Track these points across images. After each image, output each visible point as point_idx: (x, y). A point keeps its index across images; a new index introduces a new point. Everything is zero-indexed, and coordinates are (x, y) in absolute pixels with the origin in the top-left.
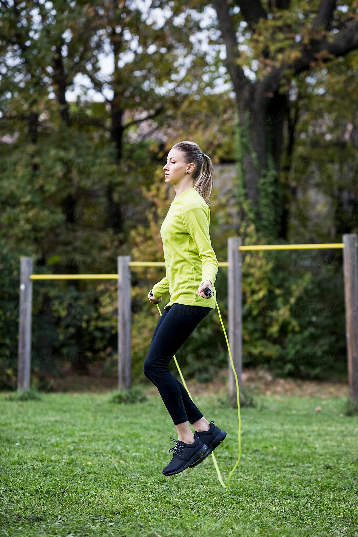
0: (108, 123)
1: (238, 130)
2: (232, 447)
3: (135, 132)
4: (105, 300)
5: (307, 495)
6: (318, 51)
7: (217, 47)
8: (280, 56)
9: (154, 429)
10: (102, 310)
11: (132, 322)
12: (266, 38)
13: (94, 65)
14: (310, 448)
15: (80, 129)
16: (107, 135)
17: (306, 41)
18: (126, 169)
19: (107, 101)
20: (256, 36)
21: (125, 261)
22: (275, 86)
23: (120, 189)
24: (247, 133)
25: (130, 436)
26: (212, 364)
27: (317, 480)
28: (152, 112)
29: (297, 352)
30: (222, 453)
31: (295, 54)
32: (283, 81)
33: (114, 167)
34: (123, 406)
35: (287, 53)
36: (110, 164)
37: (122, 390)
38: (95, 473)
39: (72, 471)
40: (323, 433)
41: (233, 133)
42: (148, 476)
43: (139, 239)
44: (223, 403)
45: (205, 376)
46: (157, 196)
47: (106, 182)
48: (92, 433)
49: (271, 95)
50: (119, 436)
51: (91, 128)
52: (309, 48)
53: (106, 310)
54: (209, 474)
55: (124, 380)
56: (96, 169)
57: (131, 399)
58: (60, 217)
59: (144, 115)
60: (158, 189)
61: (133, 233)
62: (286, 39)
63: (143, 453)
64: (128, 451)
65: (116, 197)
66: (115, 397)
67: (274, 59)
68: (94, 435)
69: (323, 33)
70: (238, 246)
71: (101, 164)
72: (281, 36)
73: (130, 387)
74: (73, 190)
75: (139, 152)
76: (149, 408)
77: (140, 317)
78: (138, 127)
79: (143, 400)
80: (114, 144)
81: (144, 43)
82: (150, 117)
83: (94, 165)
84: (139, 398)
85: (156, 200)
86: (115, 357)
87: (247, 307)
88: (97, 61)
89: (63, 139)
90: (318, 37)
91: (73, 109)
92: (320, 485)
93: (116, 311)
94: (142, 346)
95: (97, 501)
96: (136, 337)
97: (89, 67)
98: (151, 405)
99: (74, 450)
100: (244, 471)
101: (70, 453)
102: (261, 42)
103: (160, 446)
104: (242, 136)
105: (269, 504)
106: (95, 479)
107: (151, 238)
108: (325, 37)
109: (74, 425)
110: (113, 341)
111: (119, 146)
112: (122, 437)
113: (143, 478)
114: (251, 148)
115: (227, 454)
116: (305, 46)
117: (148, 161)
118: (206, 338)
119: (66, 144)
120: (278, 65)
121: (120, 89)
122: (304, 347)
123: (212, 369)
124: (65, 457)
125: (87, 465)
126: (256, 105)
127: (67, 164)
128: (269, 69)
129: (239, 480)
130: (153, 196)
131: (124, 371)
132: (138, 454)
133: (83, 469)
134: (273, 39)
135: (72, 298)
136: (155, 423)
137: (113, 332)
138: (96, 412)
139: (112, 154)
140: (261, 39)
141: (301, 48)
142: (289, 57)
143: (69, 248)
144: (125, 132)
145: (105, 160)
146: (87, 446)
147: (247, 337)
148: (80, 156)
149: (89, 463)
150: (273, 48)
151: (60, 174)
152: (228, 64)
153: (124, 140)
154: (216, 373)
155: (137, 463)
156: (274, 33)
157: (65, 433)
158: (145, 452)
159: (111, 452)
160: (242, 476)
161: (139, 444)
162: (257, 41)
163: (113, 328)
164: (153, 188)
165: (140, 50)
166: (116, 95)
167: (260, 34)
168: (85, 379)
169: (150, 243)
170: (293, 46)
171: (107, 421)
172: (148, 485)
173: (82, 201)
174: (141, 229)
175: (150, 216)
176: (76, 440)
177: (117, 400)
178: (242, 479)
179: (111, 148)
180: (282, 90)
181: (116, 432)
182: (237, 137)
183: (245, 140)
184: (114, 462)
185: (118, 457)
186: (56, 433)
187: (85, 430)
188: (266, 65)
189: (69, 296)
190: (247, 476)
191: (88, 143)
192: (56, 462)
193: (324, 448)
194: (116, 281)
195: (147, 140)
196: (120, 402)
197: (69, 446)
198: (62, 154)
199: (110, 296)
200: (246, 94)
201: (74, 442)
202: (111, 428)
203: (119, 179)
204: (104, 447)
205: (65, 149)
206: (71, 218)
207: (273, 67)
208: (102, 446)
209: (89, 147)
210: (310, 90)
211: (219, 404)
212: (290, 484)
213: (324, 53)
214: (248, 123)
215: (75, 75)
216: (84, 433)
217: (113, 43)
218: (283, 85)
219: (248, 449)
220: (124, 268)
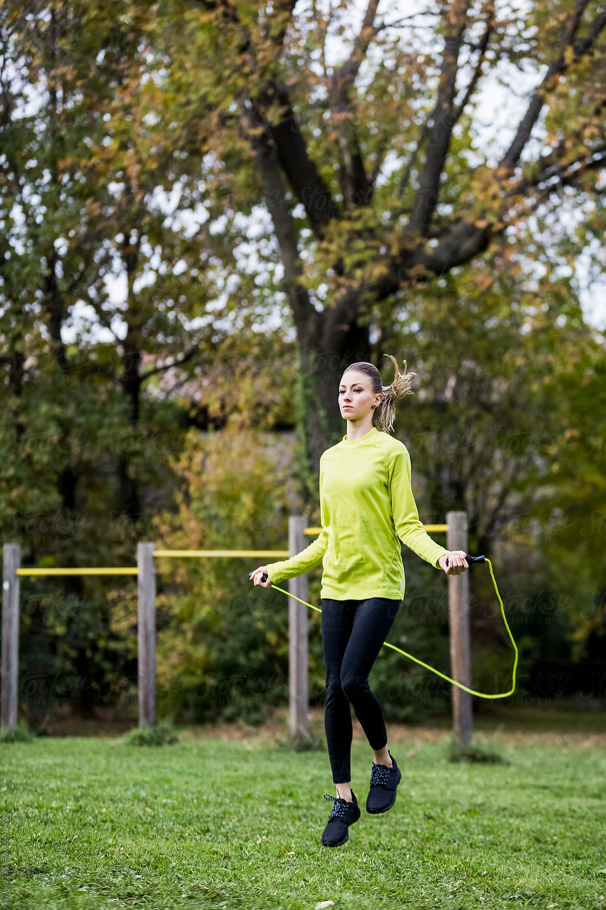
0: (120, 371)
1: (300, 378)
2: (298, 794)
3: (156, 386)
4: (118, 612)
5: (403, 848)
6: (411, 266)
7: (271, 266)
8: (359, 273)
9: (190, 774)
10: (114, 627)
11: (158, 642)
12: (339, 247)
13: (99, 289)
14: (404, 796)
15: (82, 378)
16: (119, 389)
17: (395, 251)
18: (145, 433)
19: (118, 340)
20: (325, 245)
21: (147, 550)
22: (351, 314)
23: (137, 460)
24: (311, 382)
25: (158, 781)
26: (264, 700)
27: (416, 832)
28: (180, 356)
29: (382, 685)
30: (284, 800)
31: (379, 270)
32: (363, 309)
33: (130, 430)
34: (145, 749)
35: (368, 267)
36: (123, 425)
37: (144, 728)
38: (112, 821)
39: (81, 820)
40: (420, 780)
41: (294, 382)
42: (184, 825)
43: (164, 529)
44: (282, 745)
45: (255, 716)
46: (189, 468)
47: (118, 450)
48: (105, 777)
49: (345, 327)
50: (143, 780)
51: (96, 378)
52: (399, 261)
53: (120, 625)
54: (268, 824)
55: (147, 714)
56: (103, 432)
57: (156, 741)
58: (55, 497)
59: (170, 361)
60: (190, 459)
61: (156, 520)
62: (367, 248)
63: (177, 800)
64: (156, 798)
65: (132, 472)
66: (134, 738)
67: (350, 276)
68: (108, 780)
69: (418, 240)
70: (303, 529)
71: (111, 425)
72: (360, 244)
73: (155, 724)
74: (74, 461)
75: (161, 414)
76: (180, 752)
77: (167, 636)
78: (161, 378)
79: (172, 741)
80: (129, 398)
81: (169, 260)
82: (177, 364)
83: (100, 426)
84: (168, 738)
85: (188, 475)
86: (132, 690)
87: (313, 622)
88: (103, 285)
89: (60, 390)
90: (411, 246)
91: (71, 352)
92: (421, 836)
93: (134, 628)
94: (169, 677)
95: (117, 851)
96: (160, 664)
97: (92, 292)
98: (184, 749)
99: (82, 796)
100: (316, 820)
101: (77, 799)
102: (333, 252)
103: (199, 792)
104: (306, 386)
105: (353, 855)
106: (112, 828)
107: (180, 528)
108: (421, 246)
109: (79, 769)
110: (130, 669)
111: (136, 401)
112: (146, 782)
113: (178, 828)
114: (318, 402)
115: (291, 802)
116: (394, 259)
117: (175, 425)
118: (256, 665)
119: (63, 396)
120: (355, 285)
121: (137, 320)
122: (389, 677)
123: (265, 708)
124: (70, 803)
125: (101, 813)
126: (325, 342)
127: (65, 426)
128: (343, 291)
129: (309, 830)
130: (184, 469)
131: (146, 703)
132: (169, 801)
133: (95, 817)
134: (348, 247)
135: (73, 609)
136: (190, 766)
137: (130, 657)
138: (109, 755)
139: (125, 412)
140: (333, 247)
141: (387, 261)
142: (371, 275)
143: (67, 542)
144: (143, 384)
145: (116, 420)
146: (99, 792)
147: (313, 664)
148: (83, 413)
149: (104, 810)
150: (349, 261)
151: (55, 439)
152: (286, 286)
153: (143, 396)
154: (271, 713)
155: (169, 811)
156: (350, 240)
157: (68, 777)
158: (180, 799)
159: (132, 798)
160: (314, 826)
161: (171, 789)
162: (327, 251)
163: (128, 651)
164: (184, 457)
165: (163, 269)
166: (130, 330)
167: (331, 241)
168: (91, 724)
169: (179, 534)
170: (376, 259)
171: (125, 765)
172: (186, 835)
173: (83, 480)
174: (167, 516)
175: (179, 497)
176: (84, 785)
177: (137, 742)
178: (313, 830)
179: (125, 405)
180: (361, 321)
181: (139, 777)
182: (299, 387)
183: (309, 391)
184: (138, 810)
185: (142, 805)
186: (55, 777)
187: (95, 774)
188: (339, 286)
189: (69, 606)
190: (319, 826)
191: (92, 396)
192: (57, 809)
193: (423, 796)
194: (135, 577)
195: (172, 397)
196: (141, 744)
197: (74, 792)
198: (57, 410)
199: (126, 608)
200: (311, 327)
201: (82, 787)
202: (132, 772)
203: (137, 446)
204: (123, 793)
205: (62, 404)
206: (70, 502)
207: (349, 289)
208: (120, 792)
209: (94, 402)
210: (397, 328)
211: (277, 746)
212: (380, 835)
213: (419, 269)
214: (314, 368)
215: (73, 303)
216: (94, 777)
217: (125, 258)
218: (363, 314)
219: (319, 797)
220: (146, 559)
